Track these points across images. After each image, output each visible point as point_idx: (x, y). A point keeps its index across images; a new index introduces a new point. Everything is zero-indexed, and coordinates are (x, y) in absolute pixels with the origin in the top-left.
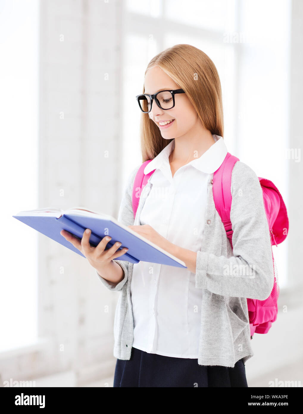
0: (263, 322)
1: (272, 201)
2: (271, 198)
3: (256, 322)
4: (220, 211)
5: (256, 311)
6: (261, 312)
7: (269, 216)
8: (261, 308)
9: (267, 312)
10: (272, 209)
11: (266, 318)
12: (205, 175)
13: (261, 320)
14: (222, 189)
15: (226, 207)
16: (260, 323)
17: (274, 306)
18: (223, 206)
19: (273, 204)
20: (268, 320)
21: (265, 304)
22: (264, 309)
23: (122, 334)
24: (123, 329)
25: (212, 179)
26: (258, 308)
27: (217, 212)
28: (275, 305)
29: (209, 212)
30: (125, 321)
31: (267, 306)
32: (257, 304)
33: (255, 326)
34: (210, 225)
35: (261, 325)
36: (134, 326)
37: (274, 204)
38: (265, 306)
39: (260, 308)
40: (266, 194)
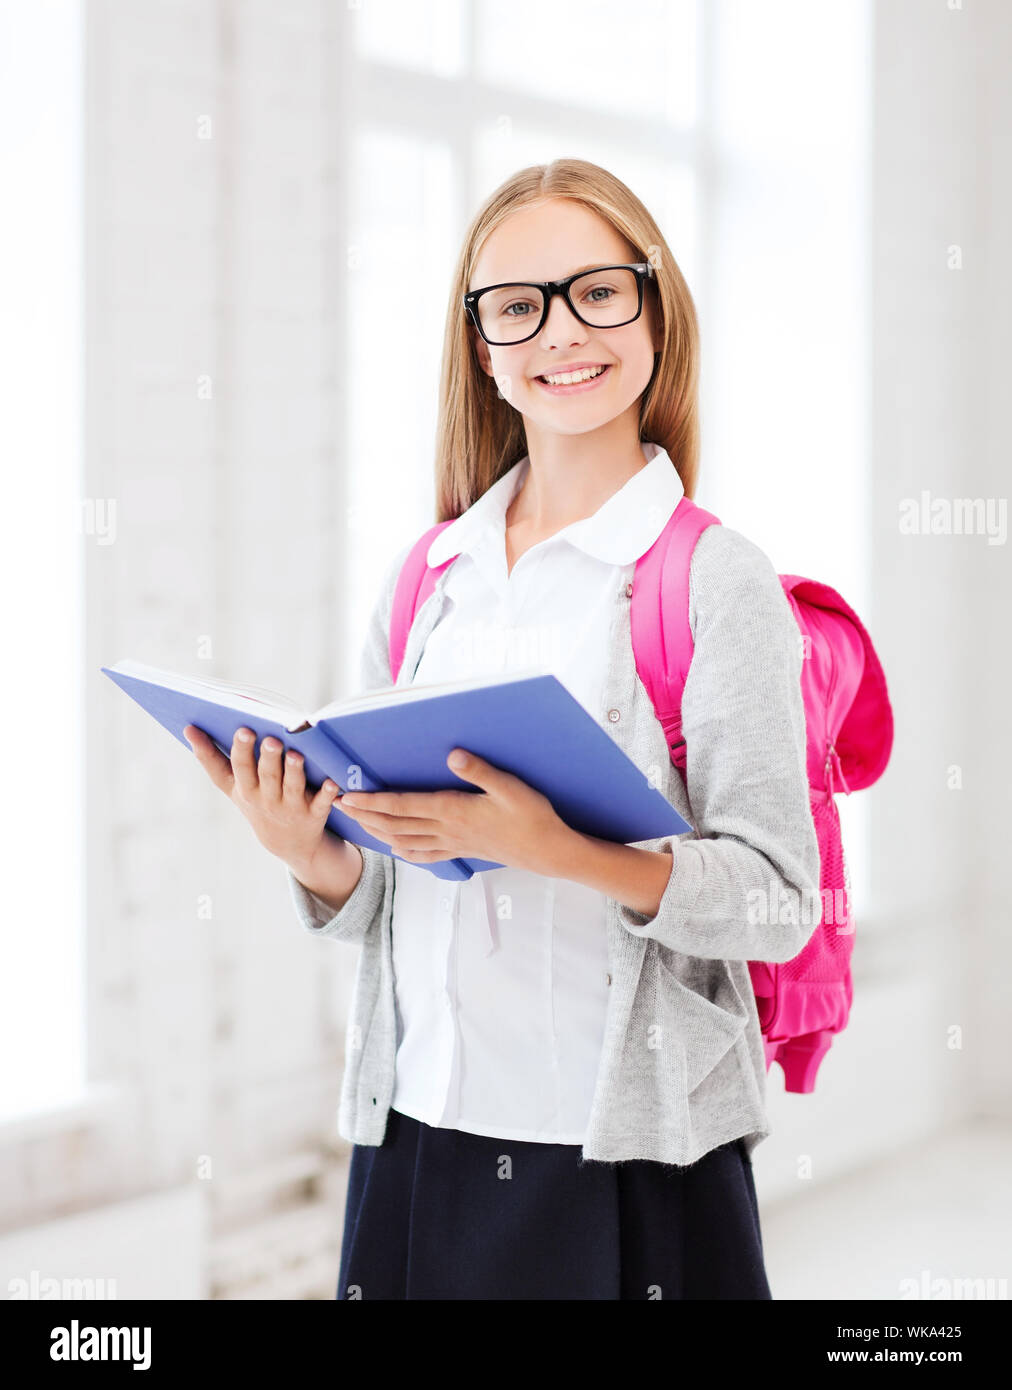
0: (803, 1030)
1: (836, 652)
2: (834, 642)
3: (776, 1031)
4: (651, 683)
5: (776, 997)
6: (793, 998)
7: (825, 698)
8: (793, 987)
9: (813, 999)
10: (834, 674)
11: (810, 1020)
12: (607, 567)
13: (796, 1026)
14: (661, 615)
15: (670, 672)
16: (791, 1035)
17: (838, 981)
18: (663, 667)
19: (839, 660)
20: (818, 1026)
21: (805, 976)
22: (803, 989)
23: (363, 1063)
24: (366, 1048)
25: (631, 582)
26: (784, 987)
27: (640, 684)
28: (843, 978)
29: (614, 683)
30: (372, 1025)
31: (814, 981)
32: (780, 974)
33: (775, 1045)
34: (620, 724)
35: (795, 1041)
36: (399, 1041)
37: (844, 660)
38: (806, 981)
39: (790, 986)
40: (813, 628)
